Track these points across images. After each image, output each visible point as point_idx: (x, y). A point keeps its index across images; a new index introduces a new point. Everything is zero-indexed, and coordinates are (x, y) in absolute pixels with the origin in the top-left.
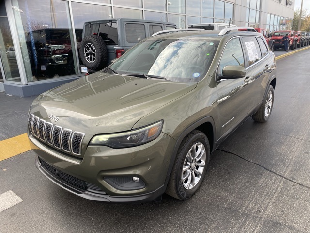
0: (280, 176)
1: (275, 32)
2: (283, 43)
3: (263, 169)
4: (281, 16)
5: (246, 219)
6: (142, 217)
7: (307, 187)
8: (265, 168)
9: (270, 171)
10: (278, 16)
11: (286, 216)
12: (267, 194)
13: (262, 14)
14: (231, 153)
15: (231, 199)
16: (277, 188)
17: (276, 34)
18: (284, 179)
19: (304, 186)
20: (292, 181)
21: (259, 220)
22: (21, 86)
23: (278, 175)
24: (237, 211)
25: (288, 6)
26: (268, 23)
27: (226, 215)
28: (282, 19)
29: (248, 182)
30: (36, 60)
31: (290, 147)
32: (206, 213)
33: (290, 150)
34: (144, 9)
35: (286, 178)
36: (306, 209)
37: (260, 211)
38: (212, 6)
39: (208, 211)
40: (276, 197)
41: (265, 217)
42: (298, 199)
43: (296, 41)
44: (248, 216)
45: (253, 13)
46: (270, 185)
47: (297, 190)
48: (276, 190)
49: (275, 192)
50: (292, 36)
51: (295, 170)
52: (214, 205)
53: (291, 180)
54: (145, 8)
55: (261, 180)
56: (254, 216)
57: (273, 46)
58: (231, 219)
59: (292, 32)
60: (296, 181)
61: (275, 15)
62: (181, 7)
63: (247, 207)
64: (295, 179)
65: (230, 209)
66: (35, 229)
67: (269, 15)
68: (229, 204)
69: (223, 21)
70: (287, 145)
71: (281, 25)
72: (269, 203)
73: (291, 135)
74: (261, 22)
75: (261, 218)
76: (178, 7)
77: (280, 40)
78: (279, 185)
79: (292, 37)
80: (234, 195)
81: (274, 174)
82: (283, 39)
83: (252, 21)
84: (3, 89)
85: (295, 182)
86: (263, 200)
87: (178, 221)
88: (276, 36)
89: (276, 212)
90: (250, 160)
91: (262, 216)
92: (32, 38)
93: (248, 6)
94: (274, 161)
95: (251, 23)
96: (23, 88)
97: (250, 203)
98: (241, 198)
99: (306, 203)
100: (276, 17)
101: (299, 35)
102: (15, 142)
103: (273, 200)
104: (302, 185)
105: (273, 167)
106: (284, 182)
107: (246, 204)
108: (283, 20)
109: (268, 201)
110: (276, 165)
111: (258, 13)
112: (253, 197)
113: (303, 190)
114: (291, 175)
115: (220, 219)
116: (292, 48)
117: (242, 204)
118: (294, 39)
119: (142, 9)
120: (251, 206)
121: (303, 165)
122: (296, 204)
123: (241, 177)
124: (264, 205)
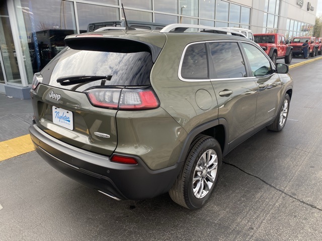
0: (280, 191)
1: (294, 38)
2: (302, 50)
3: (262, 182)
4: (301, 22)
5: (236, 237)
6: (125, 230)
7: (307, 204)
8: (265, 182)
9: (270, 185)
10: (298, 21)
11: (280, 235)
12: (263, 210)
13: (281, 19)
14: (231, 165)
15: (223, 214)
16: (275, 204)
17: (296, 40)
18: (283, 195)
19: (304, 203)
20: (292, 197)
21: (250, 238)
22: (22, 88)
23: (278, 189)
24: (227, 228)
25: (310, 11)
26: (287, 29)
27: (215, 232)
28: (303, 24)
29: (244, 196)
30: (39, 62)
31: (295, 160)
32: (194, 229)
33: (295, 163)
34: (153, 12)
35: (285, 194)
36: (303, 228)
37: (253, 229)
38: (227, 10)
39: (196, 227)
40: (272, 213)
41: (257, 235)
42: (295, 216)
43: (317, 48)
44: (238, 233)
45: (271, 18)
46: (267, 200)
47: (296, 207)
48: (273, 206)
49: (272, 209)
50: (312, 42)
51: (297, 185)
52: (203, 220)
53: (290, 196)
54: (155, 10)
55: (259, 195)
56: (245, 234)
57: (291, 52)
58: (220, 237)
59: (313, 38)
60: (296, 197)
61: (295, 20)
62: (194, 9)
63: (239, 224)
64: (295, 195)
65: (220, 225)
66: (10, 238)
67: (288, 20)
68: (220, 220)
69: (238, 26)
70: (292, 157)
71: (302, 31)
72: (264, 220)
73: (298, 147)
74: (280, 28)
75: (252, 236)
76: (190, 10)
77: (299, 47)
78: (277, 201)
79: (313, 44)
80: (228, 210)
81: (273, 189)
82: (304, 45)
83: (270, 26)
84: (4, 91)
85: (295, 199)
86: (258, 217)
87: (163, 236)
88: (296, 42)
89: (270, 230)
90: (250, 173)
91: (254, 234)
92: (35, 39)
93: (266, 10)
94: (275, 174)
95: (269, 28)
96: (23, 90)
97: (243, 219)
98: (234, 214)
99: (304, 221)
100: (296, 22)
101: (320, 42)
102: (6, 145)
103: (268, 217)
104: (302, 202)
105: (273, 181)
106: (283, 198)
107: (239, 220)
108: (304, 26)
109: (262, 218)
110: (277, 179)
111: (277, 18)
112: (247, 213)
113: (303, 207)
114: (292, 191)
115: (208, 236)
116: (312, 55)
117: (233, 221)
118: (314, 46)
119: (152, 11)
120: (244, 222)
121: (307, 180)
122: (292, 222)
123: (237, 191)
124: (258, 222)
